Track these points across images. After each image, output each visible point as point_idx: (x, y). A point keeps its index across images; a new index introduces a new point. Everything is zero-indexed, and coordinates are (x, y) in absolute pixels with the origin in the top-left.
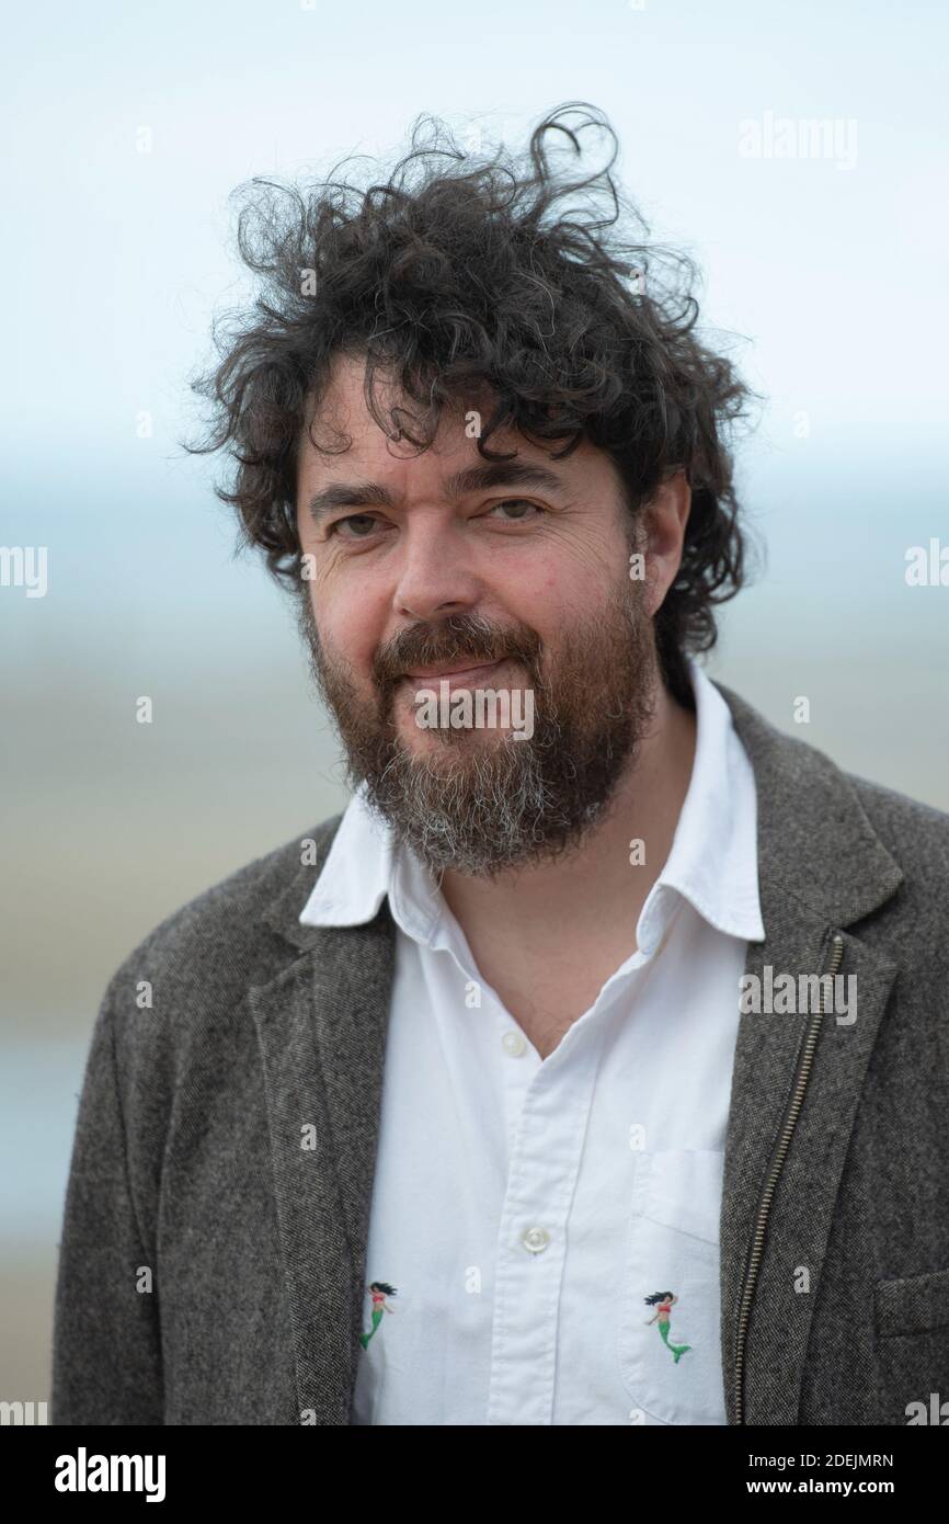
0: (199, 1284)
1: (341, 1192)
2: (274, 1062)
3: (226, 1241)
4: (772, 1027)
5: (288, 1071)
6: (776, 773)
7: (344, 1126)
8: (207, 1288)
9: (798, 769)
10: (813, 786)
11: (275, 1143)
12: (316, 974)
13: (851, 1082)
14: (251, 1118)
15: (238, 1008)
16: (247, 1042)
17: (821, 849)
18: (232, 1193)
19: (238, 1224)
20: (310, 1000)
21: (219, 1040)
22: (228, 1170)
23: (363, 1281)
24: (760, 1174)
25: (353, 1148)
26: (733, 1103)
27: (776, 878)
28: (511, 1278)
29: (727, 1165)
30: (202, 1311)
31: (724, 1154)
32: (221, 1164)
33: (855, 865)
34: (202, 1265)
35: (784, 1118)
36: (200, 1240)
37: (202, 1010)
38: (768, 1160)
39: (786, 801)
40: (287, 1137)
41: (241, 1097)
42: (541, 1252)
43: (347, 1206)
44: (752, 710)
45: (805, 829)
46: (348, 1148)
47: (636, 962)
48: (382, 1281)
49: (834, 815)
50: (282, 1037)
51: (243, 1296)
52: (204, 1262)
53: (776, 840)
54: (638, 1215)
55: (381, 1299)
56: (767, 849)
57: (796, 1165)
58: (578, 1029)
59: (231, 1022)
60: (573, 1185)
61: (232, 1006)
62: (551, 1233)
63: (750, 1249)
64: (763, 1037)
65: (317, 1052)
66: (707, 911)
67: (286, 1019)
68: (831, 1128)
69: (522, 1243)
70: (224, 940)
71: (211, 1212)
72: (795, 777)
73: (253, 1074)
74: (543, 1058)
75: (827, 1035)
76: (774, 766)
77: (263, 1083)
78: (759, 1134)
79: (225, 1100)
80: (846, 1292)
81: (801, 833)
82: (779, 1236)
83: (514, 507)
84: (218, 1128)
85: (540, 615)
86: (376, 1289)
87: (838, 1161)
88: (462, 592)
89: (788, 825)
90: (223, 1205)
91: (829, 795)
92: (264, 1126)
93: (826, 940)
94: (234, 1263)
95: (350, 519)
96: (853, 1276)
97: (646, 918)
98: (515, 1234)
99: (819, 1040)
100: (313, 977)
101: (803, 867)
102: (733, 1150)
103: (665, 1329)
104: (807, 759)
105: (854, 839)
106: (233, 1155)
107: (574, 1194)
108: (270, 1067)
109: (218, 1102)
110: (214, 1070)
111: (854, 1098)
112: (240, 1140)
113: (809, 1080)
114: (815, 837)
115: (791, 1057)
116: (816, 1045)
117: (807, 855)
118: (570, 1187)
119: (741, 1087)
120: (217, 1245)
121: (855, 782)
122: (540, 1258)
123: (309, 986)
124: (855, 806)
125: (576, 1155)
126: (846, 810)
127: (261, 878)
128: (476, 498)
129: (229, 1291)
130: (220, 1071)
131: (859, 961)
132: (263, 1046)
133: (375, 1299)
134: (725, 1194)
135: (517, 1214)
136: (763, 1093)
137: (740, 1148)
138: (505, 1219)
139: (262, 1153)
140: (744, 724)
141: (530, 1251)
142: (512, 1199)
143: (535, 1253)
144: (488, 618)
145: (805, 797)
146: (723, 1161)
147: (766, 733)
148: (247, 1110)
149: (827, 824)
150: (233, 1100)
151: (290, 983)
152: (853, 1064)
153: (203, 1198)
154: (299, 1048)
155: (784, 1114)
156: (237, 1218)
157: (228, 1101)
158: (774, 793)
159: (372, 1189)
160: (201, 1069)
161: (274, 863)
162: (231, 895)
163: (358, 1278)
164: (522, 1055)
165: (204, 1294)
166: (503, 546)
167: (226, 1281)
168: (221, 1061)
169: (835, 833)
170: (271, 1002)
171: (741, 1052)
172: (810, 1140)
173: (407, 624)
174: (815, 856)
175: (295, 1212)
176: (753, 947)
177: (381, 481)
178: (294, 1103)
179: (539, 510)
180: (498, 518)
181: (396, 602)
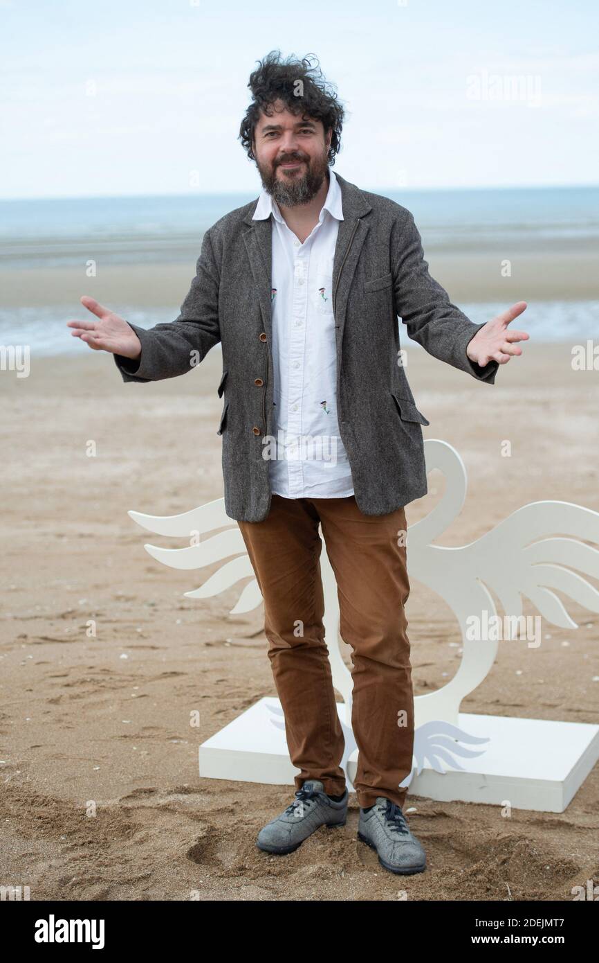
1: (266, 270)
2: (249, 247)
4: (344, 235)
5: (252, 248)
7: (266, 258)
10: (353, 191)
11: (251, 261)
12: (256, 230)
13: (359, 245)
14: (242, 258)
15: (239, 237)
16: (240, 243)
17: (355, 203)
18: (239, 273)
20: (255, 235)
24: (340, 263)
28: (297, 289)
32: (236, 266)
33: (362, 206)
35: (346, 252)
38: (342, 260)
39: (348, 194)
40: (254, 260)
41: (239, 253)
43: (268, 273)
47: (319, 224)
48: (275, 288)
50: (250, 242)
53: (346, 201)
54: (319, 274)
55: (275, 292)
56: (344, 203)
57: (348, 261)
58: (308, 238)
59: (237, 240)
62: (305, 281)
63: (338, 277)
64: (342, 238)
65: (258, 244)
66: (332, 214)
67: (250, 239)
68: (355, 254)
69: (299, 282)
70: (235, 224)
71: (234, 276)
72: (350, 189)
73: (243, 248)
74: (302, 245)
75: (355, 237)
76: (345, 187)
77: (247, 251)
80: (357, 286)
81: (351, 200)
82: (343, 274)
83: (305, 132)
84: (234, 259)
85: (311, 153)
86: (274, 290)
87: (356, 261)
88: (296, 148)
89: (348, 198)
90: (237, 275)
91: (356, 193)
93: (356, 220)
95: (270, 133)
96: (359, 282)
97: (321, 215)
99: (353, 238)
101: (351, 206)
103: (323, 295)
105: (362, 201)
106: (238, 265)
109: (234, 254)
111: (360, 248)
112: (240, 262)
113: (351, 246)
114: (354, 200)
115: (347, 242)
116: (353, 240)
118: (307, 272)
119: (337, 247)
120: (236, 282)
121: (362, 191)
122: (303, 285)
123: (255, 232)
124: (362, 195)
125: (308, 265)
126: (360, 196)
127: (241, 212)
128: (299, 129)
131: (362, 224)
132: (245, 243)
135: (298, 277)
136: (342, 248)
138: (295, 278)
139: (246, 264)
140: (339, 179)
144: (300, 153)
145: (352, 193)
148: (241, 256)
149: (356, 198)
151: (250, 232)
154: (254, 244)
158: (345, 192)
159: (272, 270)
163: (271, 287)
164: (298, 244)
166: (303, 139)
168: (235, 247)
169: (358, 200)
170: (247, 236)
171: (338, 240)
172: (351, 257)
173: (283, 154)
174: (353, 204)
175: (257, 274)
176: (341, 221)
177: (281, 124)
178: (254, 254)
179: (311, 132)
180: (302, 134)
181: (282, 149)
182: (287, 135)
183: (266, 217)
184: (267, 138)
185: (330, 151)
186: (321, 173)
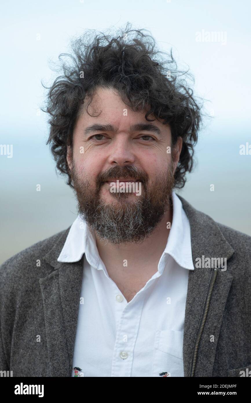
0: (24, 366)
1: (67, 340)
2: (47, 301)
3: (32, 354)
4: (197, 295)
5: (51, 304)
6: (196, 221)
7: (68, 321)
8: (26, 367)
9: (202, 220)
10: (207, 225)
11: (47, 325)
12: (60, 276)
13: (220, 311)
14: (39, 318)
15: (34, 284)
16: (37, 295)
17: (210, 243)
18: (33, 340)
19: (35, 349)
20: (58, 283)
21: (29, 294)
22: (32, 333)
23: (72, 367)
24: (195, 339)
25: (70, 328)
26: (186, 317)
27: (197, 252)
28: (117, 366)
29: (184, 336)
30: (25, 374)
31: (183, 332)
32: (31, 331)
33: (219, 248)
34: (25, 361)
35: (201, 322)
36: (24, 353)
37: (24, 285)
38: (197, 334)
39: (199, 230)
40: (51, 323)
41: (36, 311)
42: (125, 359)
43: (68, 345)
44: (188, 203)
45: (205, 238)
46: (69, 327)
47: (157, 275)
48: (78, 367)
49: (213, 234)
50: (49, 294)
51: (37, 370)
52: (26, 360)
53: (197, 241)
54: (157, 349)
55: (77, 372)
56: (194, 243)
57: (205, 336)
58: (139, 294)
59: (33, 289)
60: (135, 340)
61: (33, 284)
62: (129, 353)
63: (193, 360)
64: (194, 298)
65: (60, 299)
66: (178, 261)
67: (50, 288)
68: (215, 325)
69: (120, 356)
70: (31, 264)
71: (28, 345)
72: (202, 223)
73: (39, 304)
74: (128, 302)
75: (213, 297)
76: (196, 220)
77: (43, 306)
78: (194, 327)
79: (31, 312)
80: (219, 373)
81: (204, 239)
82: (201, 356)
83: (146, 137)
84: (29, 320)
86: (75, 369)
87: (217, 334)
88: (131, 159)
89: (200, 236)
90: (31, 343)
91: (211, 228)
92: (43, 320)
93: (212, 270)
94: (34, 360)
95: (96, 135)
96: (221, 368)
97: (161, 263)
98: (118, 353)
99: (211, 299)
100: (59, 276)
101: (205, 249)
102: (186, 331)
104: (205, 218)
105: (219, 240)
106: (34, 329)
107: (136, 342)
108: (46, 302)
109: (29, 312)
110: (28, 303)
111: (222, 315)
112: (36, 324)
113: (208, 311)
114: (208, 240)
115: (203, 304)
116: (210, 300)
117: (206, 245)
118: (134, 340)
119: (188, 313)
120: (29, 355)
121: (218, 224)
122: (125, 361)
123: (58, 279)
124: (219, 231)
125: (136, 331)
126: (216, 232)
127: (42, 246)
128: (137, 133)
129: (33, 369)
130: (29, 303)
131: (222, 276)
132: (43, 296)
133: (75, 372)
134: (184, 344)
135: (119, 347)
136: (195, 315)
137: (189, 331)
138: (115, 349)
139: (42, 328)
140: (186, 207)
141: (122, 358)
142: (117, 343)
143: (124, 359)
144: (136, 167)
145: (205, 228)
146: (183, 335)
147: (193, 210)
148: (38, 315)
149: (211, 236)
150: (34, 312)
151: (52, 278)
152: (221, 306)
153: (25, 341)
154: (55, 297)
155: (201, 321)
156: (35, 347)
157: (32, 312)
158: (195, 227)
159: (75, 340)
160: (24, 303)
161: (46, 242)
162: (33, 251)
163: (71, 366)
164: (122, 302)
165: (25, 369)
166: (142, 148)
167: (32, 366)
168: (30, 300)
169: (214, 239)
170: (46, 283)
171: (188, 303)
172: (209, 328)
173: (113, 166)
174: (208, 245)
175: (53, 346)
176: (191, 272)
177: (112, 124)
178: (53, 313)
179: (154, 139)
180: (141, 140)
181: (111, 159)
182: (120, 140)
183: (77, 258)
184: (91, 142)
185: (178, 169)
186: (162, 200)
